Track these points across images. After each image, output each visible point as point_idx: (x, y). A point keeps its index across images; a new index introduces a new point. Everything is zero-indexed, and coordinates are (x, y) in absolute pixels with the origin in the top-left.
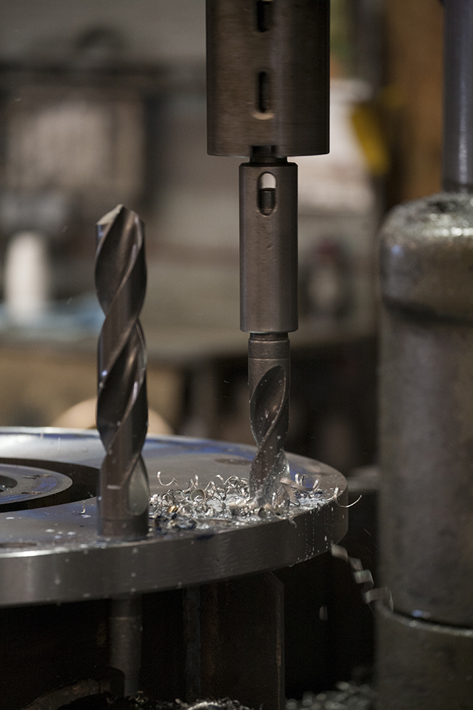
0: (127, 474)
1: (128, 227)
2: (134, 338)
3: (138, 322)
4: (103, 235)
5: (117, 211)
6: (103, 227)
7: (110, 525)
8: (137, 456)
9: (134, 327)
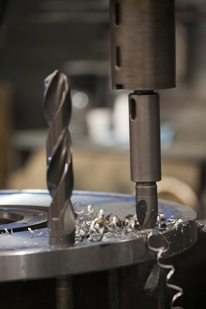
0: (63, 211)
1: (61, 82)
2: (65, 140)
3: (67, 130)
4: (47, 85)
5: (54, 74)
6: (47, 82)
7: (54, 239)
8: (68, 201)
9: (65, 134)
